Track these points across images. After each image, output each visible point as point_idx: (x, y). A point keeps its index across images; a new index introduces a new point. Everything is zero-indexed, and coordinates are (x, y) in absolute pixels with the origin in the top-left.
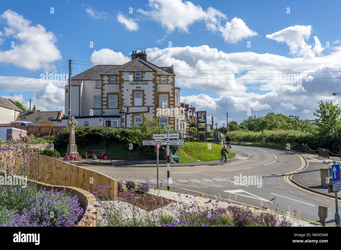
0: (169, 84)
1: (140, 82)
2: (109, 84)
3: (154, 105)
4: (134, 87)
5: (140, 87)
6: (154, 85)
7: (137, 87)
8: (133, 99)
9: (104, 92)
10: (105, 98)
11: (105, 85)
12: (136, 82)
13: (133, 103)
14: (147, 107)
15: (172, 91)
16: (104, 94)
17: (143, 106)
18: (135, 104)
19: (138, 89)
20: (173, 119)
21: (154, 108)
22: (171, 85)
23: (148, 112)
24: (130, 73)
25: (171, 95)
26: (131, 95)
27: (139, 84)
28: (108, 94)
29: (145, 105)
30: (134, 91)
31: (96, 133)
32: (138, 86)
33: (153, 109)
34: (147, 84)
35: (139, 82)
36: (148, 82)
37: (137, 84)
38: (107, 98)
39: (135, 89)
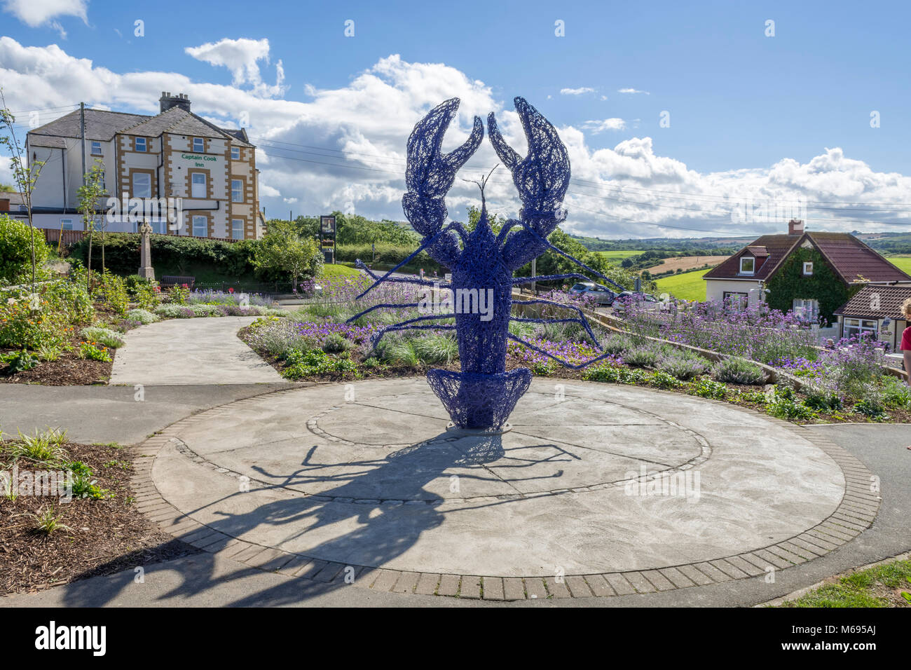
0: (246, 162)
1: (203, 156)
2: (134, 151)
3: (227, 198)
4: (191, 164)
5: (202, 165)
6: (226, 163)
7: (197, 165)
8: (189, 185)
9: (123, 166)
10: (125, 177)
11: (126, 153)
12: (195, 155)
13: (189, 192)
14: (215, 201)
15: (251, 175)
16: (124, 170)
17: (208, 198)
18: (194, 194)
19: (199, 167)
20: (251, 222)
21: (227, 203)
22: (248, 164)
23: (218, 209)
24: (184, 138)
25: (250, 182)
26: (186, 178)
27: (200, 158)
28: (132, 171)
29: (212, 197)
30: (190, 170)
31: (166, 246)
32: (199, 162)
33: (227, 205)
34: (215, 159)
35: (200, 155)
36: (216, 157)
37: (196, 158)
38: (130, 177)
39: (194, 166)
